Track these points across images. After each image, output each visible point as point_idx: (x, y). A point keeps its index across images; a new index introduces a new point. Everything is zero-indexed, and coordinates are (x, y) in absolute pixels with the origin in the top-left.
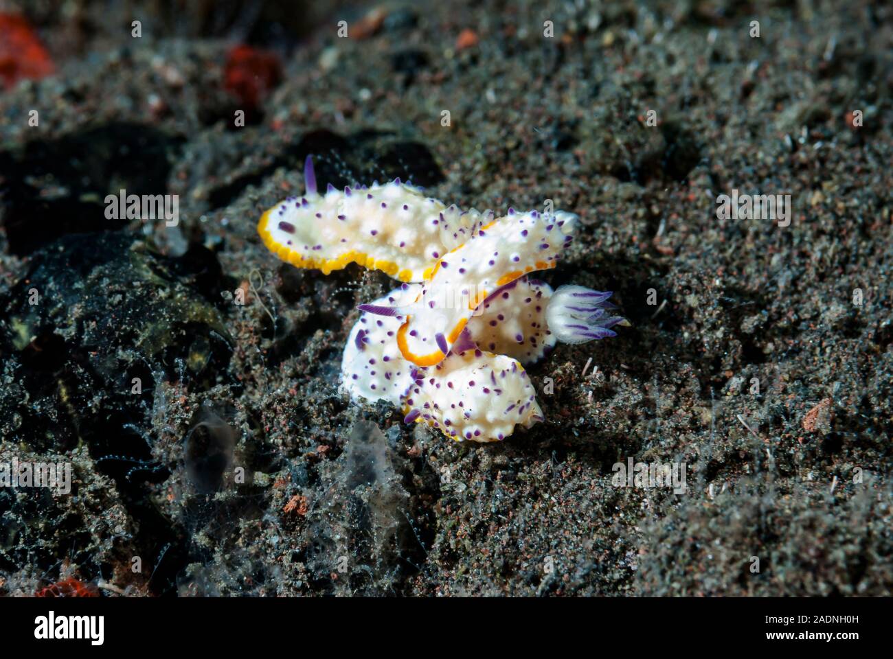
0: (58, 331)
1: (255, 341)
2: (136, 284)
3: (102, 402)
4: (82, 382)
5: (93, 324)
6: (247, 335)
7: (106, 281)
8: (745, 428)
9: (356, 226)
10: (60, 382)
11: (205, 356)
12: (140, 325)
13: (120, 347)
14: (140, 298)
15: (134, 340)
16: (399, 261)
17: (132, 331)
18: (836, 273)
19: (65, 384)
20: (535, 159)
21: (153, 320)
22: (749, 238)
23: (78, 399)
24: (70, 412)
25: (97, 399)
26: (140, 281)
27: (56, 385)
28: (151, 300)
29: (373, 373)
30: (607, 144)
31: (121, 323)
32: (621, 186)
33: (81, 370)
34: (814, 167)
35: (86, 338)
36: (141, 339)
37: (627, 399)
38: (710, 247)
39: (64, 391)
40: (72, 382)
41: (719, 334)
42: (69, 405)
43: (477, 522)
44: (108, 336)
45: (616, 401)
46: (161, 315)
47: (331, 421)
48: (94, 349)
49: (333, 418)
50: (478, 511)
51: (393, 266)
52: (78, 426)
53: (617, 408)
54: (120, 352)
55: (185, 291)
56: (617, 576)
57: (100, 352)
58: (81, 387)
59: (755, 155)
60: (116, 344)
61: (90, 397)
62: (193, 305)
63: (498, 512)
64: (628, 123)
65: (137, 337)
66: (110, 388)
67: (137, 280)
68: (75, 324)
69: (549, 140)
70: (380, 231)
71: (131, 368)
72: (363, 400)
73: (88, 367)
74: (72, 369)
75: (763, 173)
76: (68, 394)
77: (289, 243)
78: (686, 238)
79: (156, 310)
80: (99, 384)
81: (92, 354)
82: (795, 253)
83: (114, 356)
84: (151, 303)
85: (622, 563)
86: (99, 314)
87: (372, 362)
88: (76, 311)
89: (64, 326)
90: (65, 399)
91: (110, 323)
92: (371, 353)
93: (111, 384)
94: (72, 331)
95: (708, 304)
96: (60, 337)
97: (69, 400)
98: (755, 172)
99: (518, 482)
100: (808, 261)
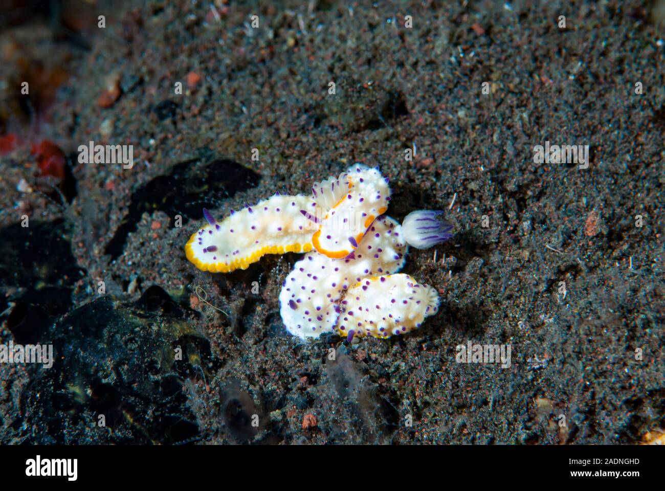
0: (104, 381)
1: (221, 332)
2: (137, 329)
3: (153, 413)
4: (136, 406)
5: (126, 367)
6: (215, 330)
7: (118, 336)
8: (553, 251)
9: (264, 231)
10: (124, 412)
11: (197, 354)
12: (154, 354)
13: (150, 373)
14: (144, 337)
15: (155, 365)
16: (300, 241)
17: (152, 360)
18: (535, 129)
19: (128, 412)
20: (307, 139)
21: (159, 347)
22: (470, 131)
23: (139, 418)
24: (138, 427)
25: (150, 412)
26: (139, 326)
27: (122, 415)
28: (151, 335)
29: (310, 320)
30: (354, 110)
31: (144, 358)
32: (375, 133)
33: (133, 399)
34: (478, 69)
35: (125, 377)
36: (159, 362)
37: (475, 266)
38: (453, 147)
39: (128, 416)
40: (131, 409)
41: (500, 200)
42: (136, 424)
43: (425, 382)
44: (139, 370)
45: (468, 270)
46: (163, 342)
47: (298, 360)
48: (134, 382)
49: (298, 358)
50: (422, 375)
51: (296, 246)
52: (147, 434)
53: (472, 274)
54: (152, 377)
55: (163, 320)
56: (530, 377)
57: (139, 382)
58: (137, 409)
59: (439, 77)
60: (146, 373)
61: (145, 412)
62: (174, 326)
63: (435, 372)
64: (359, 92)
65: (156, 362)
66: (155, 402)
67: (136, 327)
68: (113, 372)
69: (308, 123)
70: (283, 227)
71: (162, 383)
72: (311, 339)
73: (136, 395)
74: (127, 400)
75: (451, 86)
76: (131, 417)
77: (215, 258)
78: (433, 148)
79: (158, 341)
80: (147, 402)
81: (135, 386)
82: (504, 129)
83: (148, 381)
84: (152, 337)
85: (528, 368)
86: (126, 359)
87: (307, 313)
88: (109, 363)
89: (106, 376)
90: (131, 420)
91: (136, 362)
92: (302, 308)
93: (155, 398)
94: (114, 376)
95: (484, 184)
96: (108, 384)
97: (134, 421)
98: (445, 88)
99: (437, 347)
100: (515, 129)
